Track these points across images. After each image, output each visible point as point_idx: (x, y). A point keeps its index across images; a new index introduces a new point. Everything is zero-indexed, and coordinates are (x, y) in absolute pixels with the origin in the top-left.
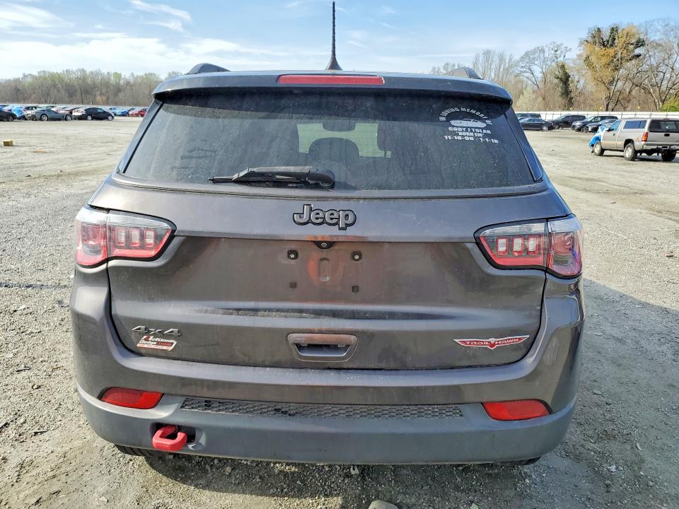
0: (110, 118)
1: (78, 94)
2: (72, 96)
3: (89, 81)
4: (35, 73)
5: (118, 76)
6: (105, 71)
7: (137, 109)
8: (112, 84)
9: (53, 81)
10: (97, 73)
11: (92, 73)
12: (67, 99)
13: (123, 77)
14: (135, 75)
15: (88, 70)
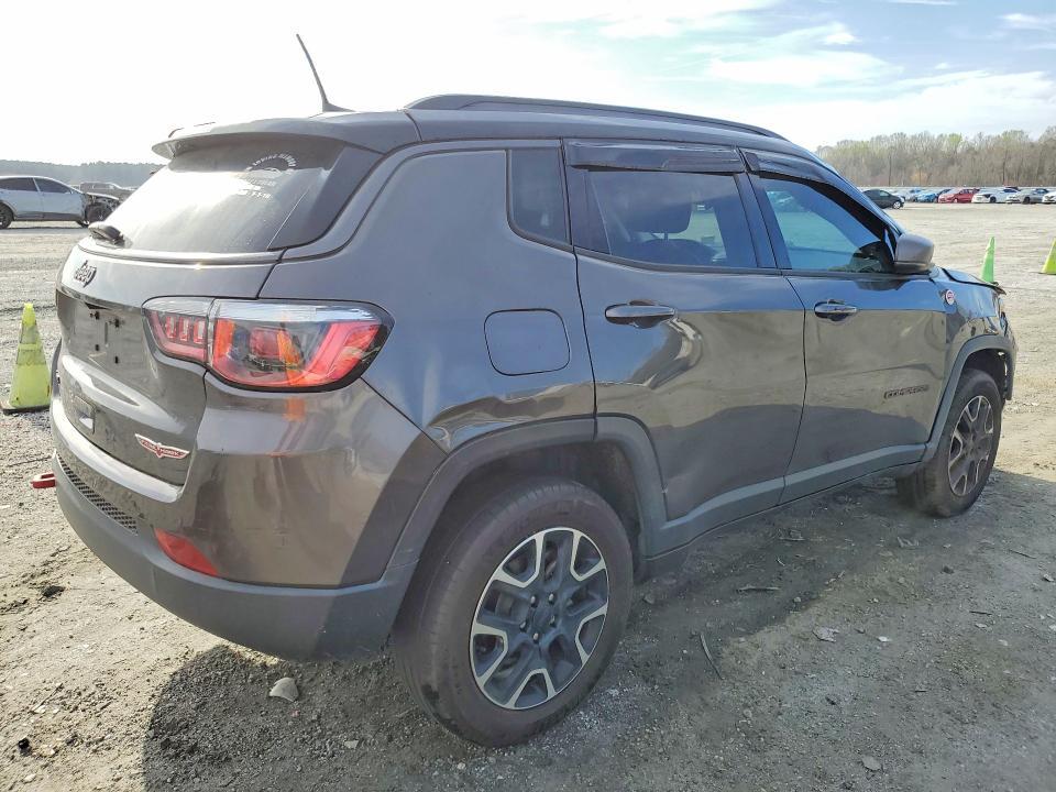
0: (897, 205)
1: (886, 171)
2: (877, 174)
3: (908, 150)
4: (833, 144)
5: (956, 139)
6: (935, 134)
7: (955, 191)
8: (943, 153)
9: (855, 154)
10: (923, 137)
11: (914, 138)
12: (869, 179)
13: (963, 138)
14: (985, 135)
15: (909, 133)
